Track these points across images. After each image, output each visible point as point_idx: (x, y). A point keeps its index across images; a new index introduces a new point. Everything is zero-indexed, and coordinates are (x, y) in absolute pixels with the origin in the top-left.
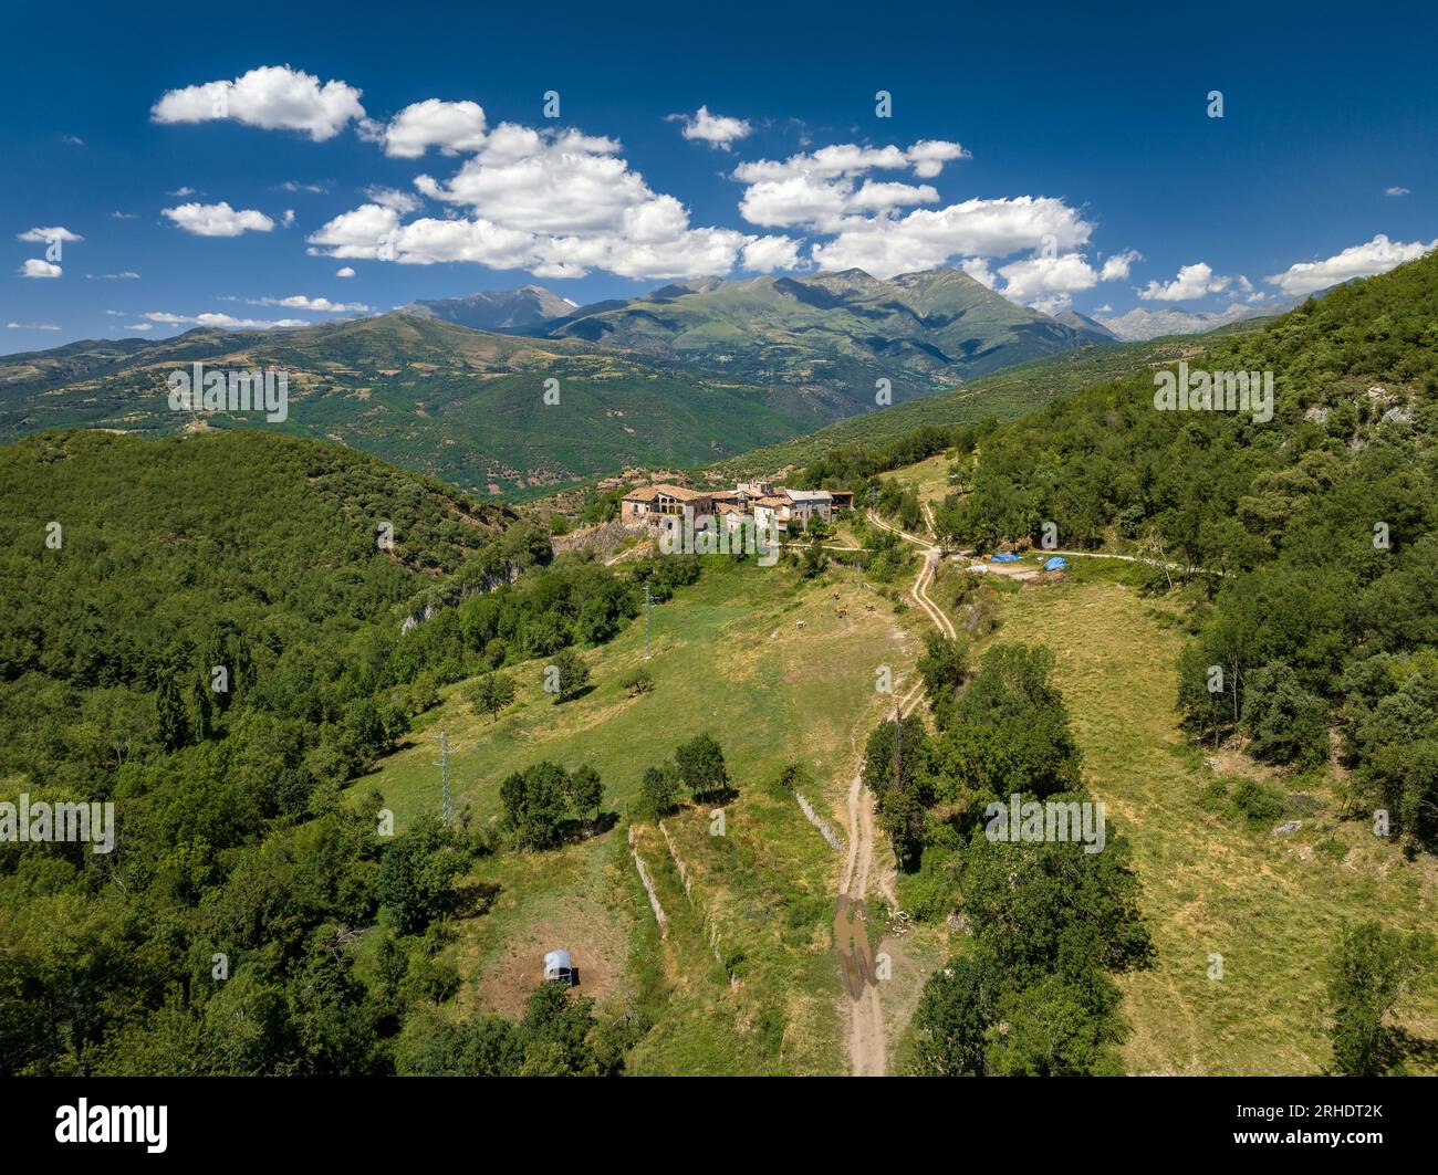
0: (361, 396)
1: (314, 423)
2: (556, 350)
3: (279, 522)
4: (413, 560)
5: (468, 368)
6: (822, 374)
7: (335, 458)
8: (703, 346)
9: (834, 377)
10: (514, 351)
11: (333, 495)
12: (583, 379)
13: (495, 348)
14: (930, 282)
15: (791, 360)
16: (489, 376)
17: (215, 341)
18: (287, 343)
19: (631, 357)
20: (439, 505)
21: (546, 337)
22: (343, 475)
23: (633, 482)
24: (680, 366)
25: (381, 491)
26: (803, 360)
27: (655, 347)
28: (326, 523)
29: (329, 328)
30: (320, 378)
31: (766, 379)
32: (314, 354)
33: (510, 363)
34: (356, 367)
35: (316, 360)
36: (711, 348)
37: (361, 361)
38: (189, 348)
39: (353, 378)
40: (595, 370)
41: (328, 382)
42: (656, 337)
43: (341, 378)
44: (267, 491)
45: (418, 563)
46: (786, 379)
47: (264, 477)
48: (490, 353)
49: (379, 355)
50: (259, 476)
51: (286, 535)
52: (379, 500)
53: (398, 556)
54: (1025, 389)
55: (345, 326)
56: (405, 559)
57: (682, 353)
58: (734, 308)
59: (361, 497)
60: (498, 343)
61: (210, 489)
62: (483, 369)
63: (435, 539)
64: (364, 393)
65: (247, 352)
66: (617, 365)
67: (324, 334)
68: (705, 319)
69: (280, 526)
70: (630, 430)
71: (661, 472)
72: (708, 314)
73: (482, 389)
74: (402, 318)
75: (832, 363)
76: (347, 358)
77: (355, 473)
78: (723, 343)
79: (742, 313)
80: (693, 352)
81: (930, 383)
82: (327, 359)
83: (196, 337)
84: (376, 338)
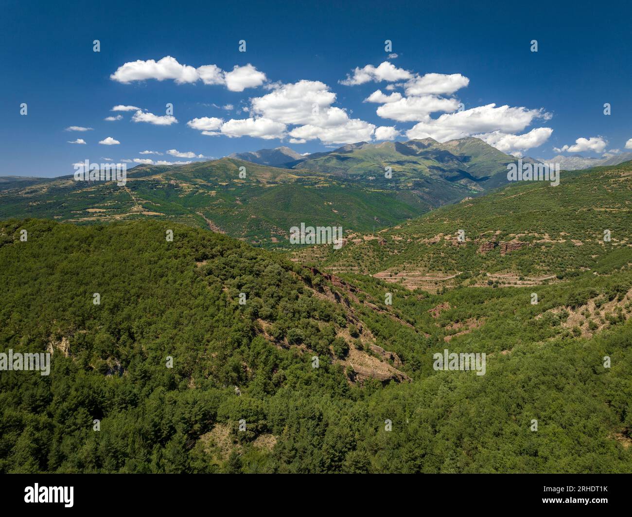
0: (212, 194)
1: (190, 207)
2: (297, 174)
3: (171, 310)
4: (282, 338)
5: (258, 182)
6: (417, 185)
7: (215, 245)
8: (361, 172)
9: (423, 187)
10: (279, 174)
11: (216, 279)
12: (311, 187)
13: (270, 173)
14: (464, 144)
15: (402, 179)
16: (269, 186)
17: (148, 170)
18: (179, 171)
19: (330, 177)
20: (295, 283)
21: (292, 169)
22: (223, 260)
23: (354, 241)
24: (353, 182)
25: (251, 272)
26: (409, 179)
27: (340, 173)
28: (212, 310)
29: (198, 164)
30: (193, 186)
31: (392, 187)
32: (190, 175)
33: (277, 180)
34: (209, 181)
35: (192, 178)
36: (365, 174)
37: (211, 179)
38: (137, 173)
39: (208, 186)
40: (316, 183)
41: (197, 188)
42: (340, 168)
43: (202, 186)
44: (162, 276)
45: (286, 341)
46: (400, 187)
47: (161, 262)
48: (268, 175)
49: (219, 176)
50: (156, 263)
51: (177, 324)
52: (252, 282)
53: (271, 335)
54: (546, 193)
55: (204, 163)
56: (276, 338)
57: (352, 176)
58: (375, 156)
59: (237, 279)
60: (271, 171)
61: (115, 276)
62: (265, 183)
63: (297, 315)
64: (213, 193)
65: (162, 174)
66: (326, 181)
67: (194, 167)
68: (362, 161)
69: (172, 314)
70: (336, 211)
71: (369, 235)
72: (364, 159)
73: (266, 191)
74: (229, 160)
75: (422, 180)
76: (205, 177)
77: (231, 257)
78: (370, 171)
79: (378, 158)
80: (357, 175)
81: (467, 189)
82: (196, 178)
83: (140, 168)
84: (218, 168)
